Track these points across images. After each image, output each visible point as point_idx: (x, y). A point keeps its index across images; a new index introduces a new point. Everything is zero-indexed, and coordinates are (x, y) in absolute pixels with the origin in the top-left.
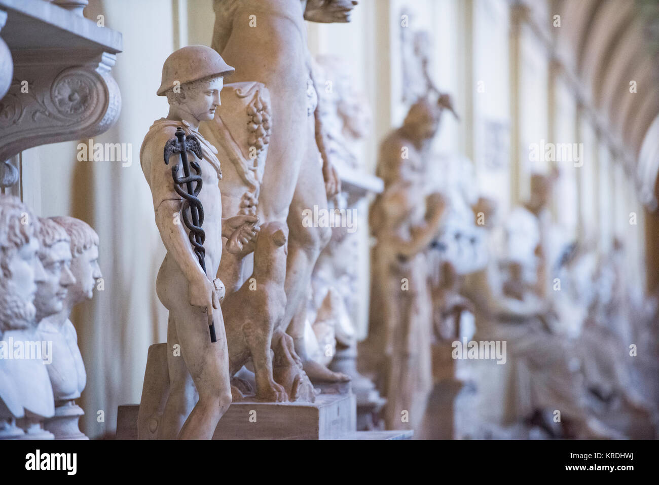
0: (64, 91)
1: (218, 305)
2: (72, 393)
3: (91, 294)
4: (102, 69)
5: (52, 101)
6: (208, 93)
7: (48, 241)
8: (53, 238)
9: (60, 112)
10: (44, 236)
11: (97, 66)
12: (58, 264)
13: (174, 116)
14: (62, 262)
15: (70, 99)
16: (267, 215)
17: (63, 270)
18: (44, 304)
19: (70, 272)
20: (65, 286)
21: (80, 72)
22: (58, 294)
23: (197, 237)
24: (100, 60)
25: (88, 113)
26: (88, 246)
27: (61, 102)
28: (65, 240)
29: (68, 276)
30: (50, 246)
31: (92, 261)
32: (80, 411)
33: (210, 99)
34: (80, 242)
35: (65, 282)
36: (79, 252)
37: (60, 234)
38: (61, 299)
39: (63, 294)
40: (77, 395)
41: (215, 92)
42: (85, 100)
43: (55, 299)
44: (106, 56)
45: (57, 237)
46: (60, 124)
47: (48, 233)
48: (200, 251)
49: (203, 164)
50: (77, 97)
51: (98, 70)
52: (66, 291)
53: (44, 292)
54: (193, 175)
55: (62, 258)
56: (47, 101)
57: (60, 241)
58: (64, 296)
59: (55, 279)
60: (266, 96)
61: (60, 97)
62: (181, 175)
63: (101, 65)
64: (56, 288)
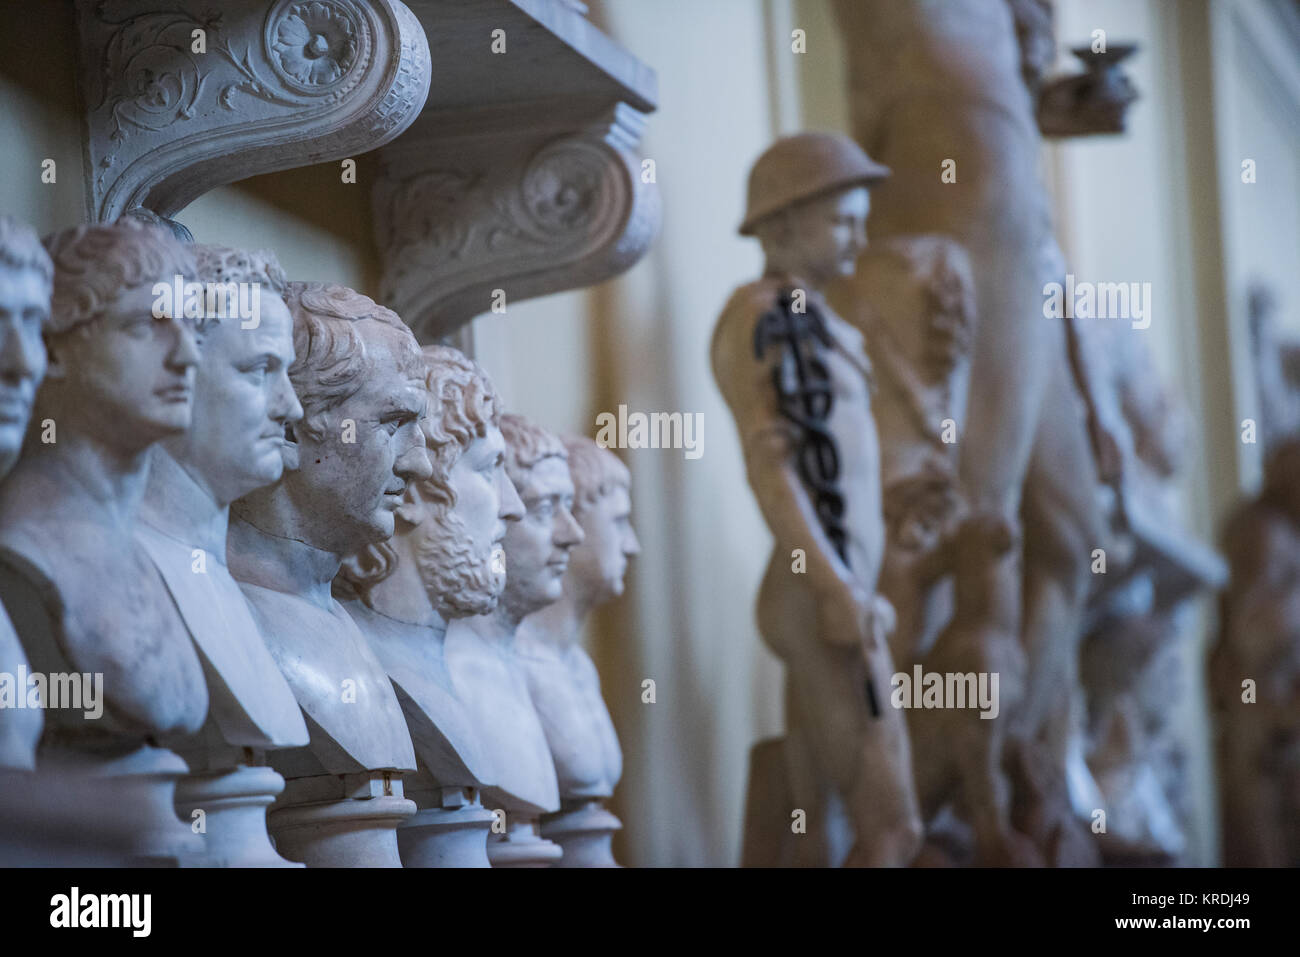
0: (545, 185)
1: (881, 641)
2: (594, 783)
3: (619, 587)
4: (616, 137)
5: (524, 206)
6: (836, 220)
7: (526, 457)
8: (535, 451)
9: (540, 227)
10: (516, 446)
11: (607, 131)
12: (547, 502)
13: (772, 272)
14: (555, 498)
15: (560, 200)
16: (974, 500)
17: (557, 515)
18: (524, 584)
19: (571, 519)
20: (563, 546)
21: (577, 145)
22: (550, 563)
23: (831, 505)
24: (613, 119)
25: (595, 225)
26: (608, 488)
27: (543, 208)
28: (558, 455)
29: (569, 526)
30: (529, 466)
31: (619, 519)
32: (612, 822)
33: (842, 235)
34: (591, 480)
35: (563, 539)
36: (591, 499)
37: (548, 444)
38: (558, 573)
39: (560, 563)
40: (604, 789)
41: (851, 221)
42: (587, 201)
43: (546, 572)
44: (623, 112)
45: (542, 449)
46: (541, 250)
47: (523, 441)
48: (837, 535)
49: (834, 361)
50: (572, 195)
51: (610, 139)
52: (565, 557)
53: (524, 558)
54: (814, 383)
55: (555, 490)
56: (514, 208)
57: (548, 456)
58: (562, 567)
59: (542, 532)
60: (960, 263)
61: (539, 198)
62: (790, 383)
63: (615, 129)
64: (547, 551)
